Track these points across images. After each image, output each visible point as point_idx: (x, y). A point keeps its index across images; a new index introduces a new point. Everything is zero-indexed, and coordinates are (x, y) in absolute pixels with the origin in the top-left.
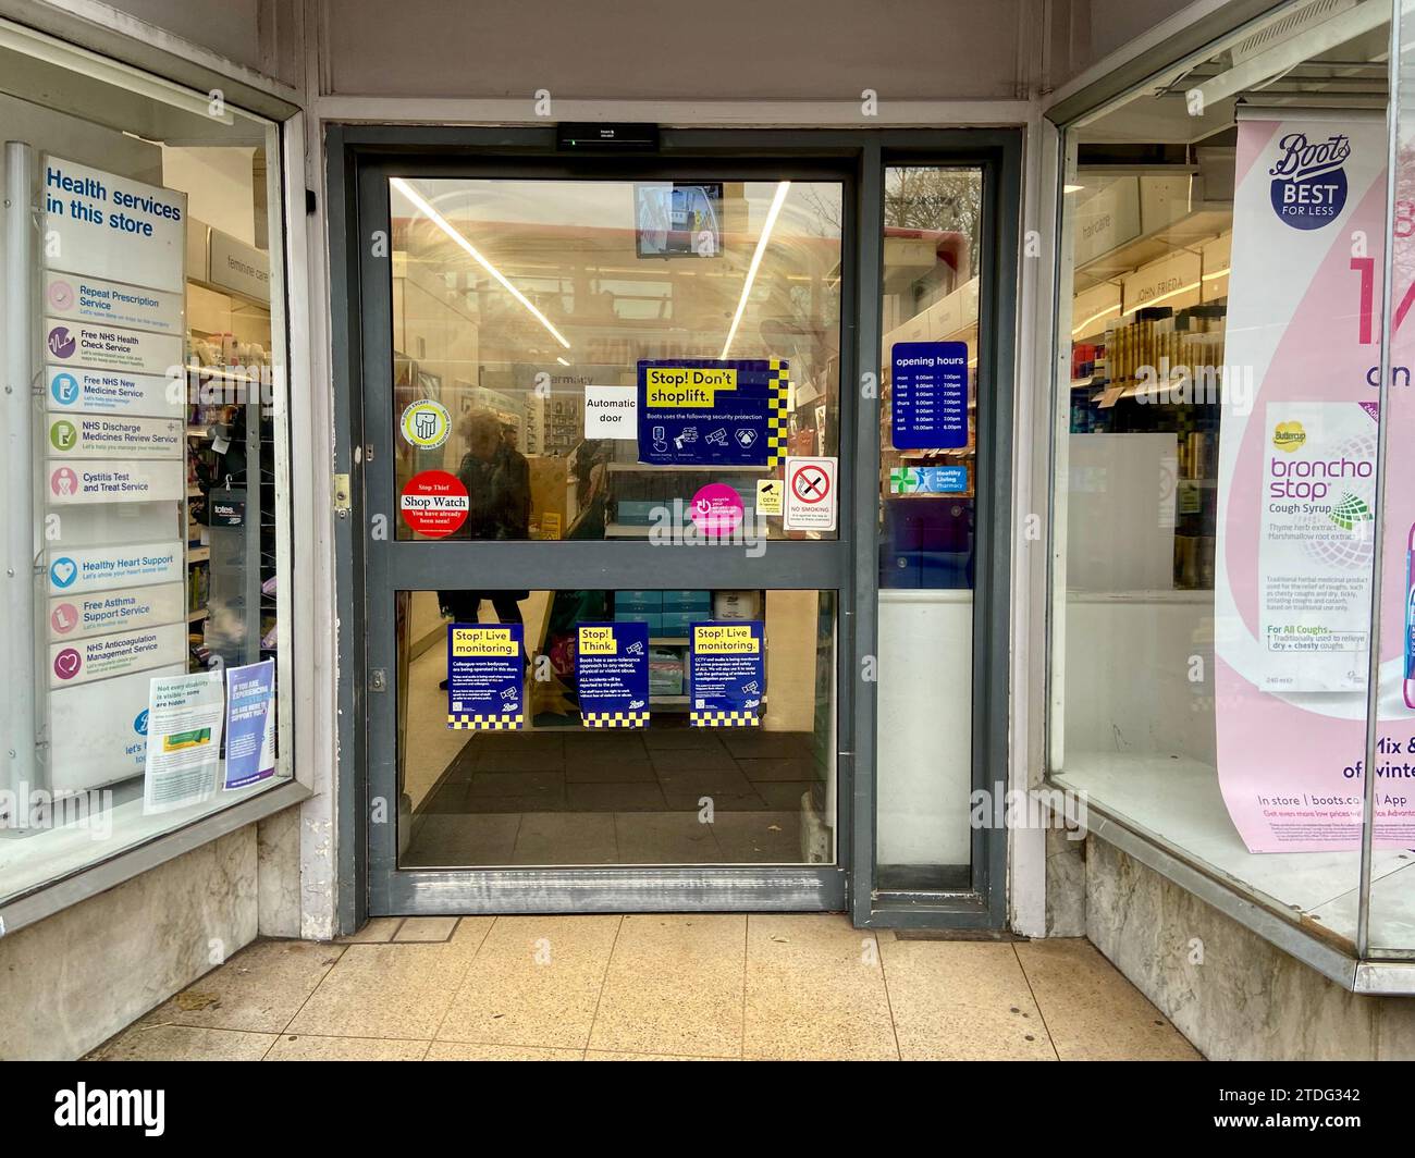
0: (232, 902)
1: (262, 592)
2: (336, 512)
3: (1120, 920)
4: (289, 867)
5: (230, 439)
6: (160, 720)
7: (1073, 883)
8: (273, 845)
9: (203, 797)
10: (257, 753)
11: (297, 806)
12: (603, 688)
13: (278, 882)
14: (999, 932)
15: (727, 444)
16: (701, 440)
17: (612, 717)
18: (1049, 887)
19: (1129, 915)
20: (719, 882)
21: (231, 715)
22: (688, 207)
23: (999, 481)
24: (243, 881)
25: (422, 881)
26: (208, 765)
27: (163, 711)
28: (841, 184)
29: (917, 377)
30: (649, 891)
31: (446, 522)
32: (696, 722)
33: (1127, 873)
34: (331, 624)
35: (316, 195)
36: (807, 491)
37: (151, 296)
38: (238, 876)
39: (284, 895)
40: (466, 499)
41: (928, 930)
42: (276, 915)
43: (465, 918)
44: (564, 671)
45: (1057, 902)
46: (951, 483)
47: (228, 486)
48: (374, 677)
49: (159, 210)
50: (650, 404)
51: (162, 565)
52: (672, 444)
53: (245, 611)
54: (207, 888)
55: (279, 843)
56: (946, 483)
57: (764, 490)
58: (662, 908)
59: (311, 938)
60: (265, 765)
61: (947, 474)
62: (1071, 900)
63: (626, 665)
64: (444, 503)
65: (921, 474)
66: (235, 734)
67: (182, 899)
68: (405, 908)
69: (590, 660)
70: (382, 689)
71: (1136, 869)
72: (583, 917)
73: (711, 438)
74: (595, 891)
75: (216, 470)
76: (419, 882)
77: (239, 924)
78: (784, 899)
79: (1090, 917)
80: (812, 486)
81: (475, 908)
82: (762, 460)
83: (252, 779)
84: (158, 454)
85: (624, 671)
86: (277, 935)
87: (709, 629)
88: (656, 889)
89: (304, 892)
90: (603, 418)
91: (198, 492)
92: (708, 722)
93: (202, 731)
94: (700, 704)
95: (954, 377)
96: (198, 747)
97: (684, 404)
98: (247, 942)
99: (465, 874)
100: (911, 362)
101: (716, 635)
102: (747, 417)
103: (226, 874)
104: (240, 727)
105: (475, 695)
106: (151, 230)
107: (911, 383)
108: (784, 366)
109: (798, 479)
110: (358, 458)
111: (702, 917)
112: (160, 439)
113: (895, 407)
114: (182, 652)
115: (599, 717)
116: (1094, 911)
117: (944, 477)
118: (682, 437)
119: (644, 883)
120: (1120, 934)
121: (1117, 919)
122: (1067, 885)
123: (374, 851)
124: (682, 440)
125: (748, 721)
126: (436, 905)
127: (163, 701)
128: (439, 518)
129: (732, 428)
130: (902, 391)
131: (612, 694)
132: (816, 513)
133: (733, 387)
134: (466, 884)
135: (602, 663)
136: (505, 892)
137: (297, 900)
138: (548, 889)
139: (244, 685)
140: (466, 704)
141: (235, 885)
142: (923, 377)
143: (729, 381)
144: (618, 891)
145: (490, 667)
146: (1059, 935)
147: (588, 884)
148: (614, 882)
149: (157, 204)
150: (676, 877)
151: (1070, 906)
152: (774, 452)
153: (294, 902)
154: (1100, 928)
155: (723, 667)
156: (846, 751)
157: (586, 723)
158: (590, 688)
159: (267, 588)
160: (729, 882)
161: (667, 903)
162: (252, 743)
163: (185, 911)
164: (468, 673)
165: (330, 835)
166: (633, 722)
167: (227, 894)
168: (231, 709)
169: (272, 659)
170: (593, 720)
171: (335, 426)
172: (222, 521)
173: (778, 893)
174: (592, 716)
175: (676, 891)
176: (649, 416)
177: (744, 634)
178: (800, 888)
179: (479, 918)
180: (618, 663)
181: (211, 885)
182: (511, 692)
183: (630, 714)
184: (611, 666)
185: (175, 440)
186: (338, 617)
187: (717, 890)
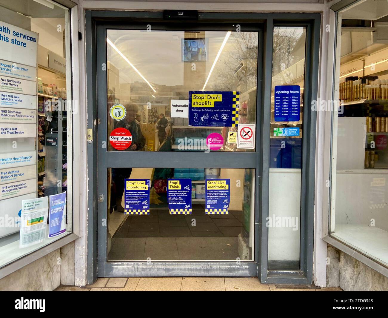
0: (51, 274)
1: (63, 168)
2: (88, 141)
3: (354, 283)
4: (71, 261)
5: (53, 117)
6: (25, 215)
7: (336, 269)
8: (66, 254)
9: (40, 241)
10: (60, 225)
11: (74, 241)
12: (176, 201)
13: (67, 267)
14: (310, 285)
15: (218, 119)
16: (210, 118)
17: (179, 211)
18: (327, 270)
19: (357, 281)
20: (215, 267)
21: (51, 211)
22: (198, 46)
23: (312, 133)
24: (55, 267)
25: (115, 266)
26: (43, 230)
27: (27, 212)
28: (258, 32)
29: (283, 97)
30: (191, 269)
31: (124, 145)
32: (207, 212)
33: (357, 267)
34: (86, 179)
35: (82, 34)
36: (245, 136)
37: (26, 68)
38: (54, 265)
39: (69, 271)
40: (131, 137)
41: (287, 284)
42: (66, 278)
43: (130, 278)
44: (158, 191)
45: (330, 275)
46: (294, 133)
47: (52, 133)
48: (100, 197)
49: (29, 38)
50: (193, 106)
51: (28, 159)
52: (200, 119)
53: (57, 174)
54: (43, 270)
55: (67, 254)
56: (292, 133)
57: (231, 135)
58: (196, 275)
59: (78, 286)
60: (62, 228)
61: (293, 130)
62: (335, 275)
63: (184, 193)
64: (124, 139)
65: (284, 130)
66: (52, 219)
67: (34, 274)
68: (109, 275)
69: (172, 192)
70: (102, 201)
71: (361, 266)
72: (169, 278)
73: (213, 118)
74: (173, 269)
75: (48, 127)
76: (114, 266)
77: (54, 282)
78: (236, 272)
79: (341, 280)
80: (247, 134)
81: (133, 275)
82: (230, 125)
83: (58, 233)
84: (28, 121)
85: (183, 195)
86: (67, 284)
87: (212, 181)
88: (194, 269)
89: (76, 270)
90: (177, 111)
91: (41, 134)
92: (211, 212)
93: (41, 218)
94: (209, 206)
95: (296, 97)
96: (39, 223)
97: (204, 106)
98: (57, 287)
99: (130, 263)
100: (281, 92)
101: (214, 183)
102: (225, 111)
103: (49, 265)
104: (54, 215)
105: (133, 203)
106: (26, 45)
107: (281, 99)
108: (238, 93)
109: (242, 131)
110: (95, 123)
111: (209, 278)
112: (28, 116)
113: (275, 107)
114: (35, 188)
115: (175, 211)
116: (343, 278)
117: (292, 131)
118: (203, 117)
119: (190, 267)
120: (354, 287)
121: (352, 282)
122: (334, 270)
123: (99, 255)
124: (203, 118)
125: (225, 212)
126: (120, 274)
127: (27, 208)
128: (122, 143)
129: (220, 114)
130: (278, 102)
131: (179, 203)
132: (248, 143)
133: (221, 100)
134: (130, 266)
135: (176, 192)
136: (143, 269)
137: (73, 273)
138: (157, 269)
139: (56, 201)
140: (130, 206)
141: (53, 268)
142: (285, 97)
143: (219, 98)
144: (181, 269)
145: (139, 193)
146: (331, 286)
147: (170, 267)
148: (179, 267)
149: (28, 36)
150: (200, 265)
151: (334, 276)
152: (234, 122)
153: (72, 273)
154: (345, 284)
155: (216, 194)
156: (258, 223)
157: (170, 213)
158: (172, 201)
159: (64, 166)
160: (218, 267)
161: (197, 273)
162: (58, 221)
163: (35, 278)
164: (131, 196)
165: (84, 251)
166: (186, 212)
167: (50, 271)
168: (51, 210)
169: (65, 192)
170: (172, 211)
171: (88, 113)
172: (50, 144)
173: (235, 270)
174: (172, 210)
175: (200, 270)
176: (192, 110)
177: (223, 183)
178: (242, 269)
179: (134, 278)
180: (181, 192)
181: (44, 269)
182: (145, 202)
183: (185, 210)
184: (179, 193)
185: (33, 117)
186: (88, 177)
187: (214, 269)
